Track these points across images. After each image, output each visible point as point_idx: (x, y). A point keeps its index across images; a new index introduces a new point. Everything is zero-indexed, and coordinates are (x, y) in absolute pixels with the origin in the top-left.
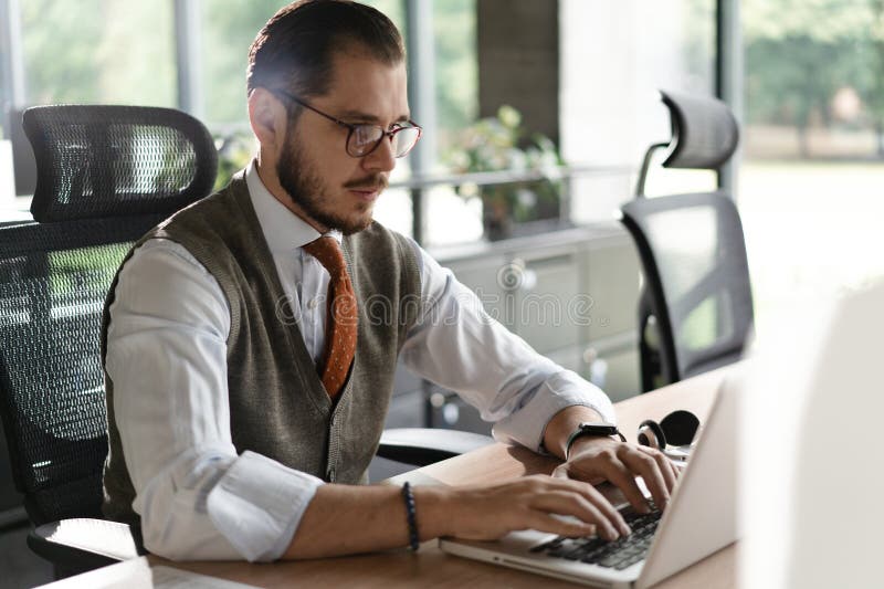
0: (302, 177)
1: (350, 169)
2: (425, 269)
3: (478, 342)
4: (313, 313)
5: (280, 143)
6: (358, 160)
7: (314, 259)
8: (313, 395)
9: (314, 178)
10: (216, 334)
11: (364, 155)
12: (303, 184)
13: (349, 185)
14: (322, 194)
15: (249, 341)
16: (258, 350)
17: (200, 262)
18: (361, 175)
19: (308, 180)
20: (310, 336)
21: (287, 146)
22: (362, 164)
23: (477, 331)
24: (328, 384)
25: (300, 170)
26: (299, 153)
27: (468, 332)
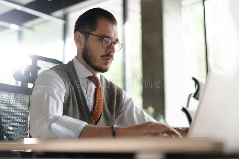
0: (89, 55)
1: (103, 52)
2: (124, 94)
3: (139, 116)
4: (90, 98)
5: (83, 46)
6: (105, 49)
7: (92, 82)
8: (89, 120)
9: (92, 55)
10: (61, 92)
11: (107, 48)
12: (89, 57)
13: (102, 56)
14: (95, 59)
15: (71, 100)
16: (74, 104)
17: (58, 74)
18: (106, 54)
19: (91, 55)
20: (89, 105)
21: (85, 46)
22: (106, 51)
23: (139, 113)
24: (94, 117)
25: (88, 53)
26: (88, 48)
27: (137, 113)
